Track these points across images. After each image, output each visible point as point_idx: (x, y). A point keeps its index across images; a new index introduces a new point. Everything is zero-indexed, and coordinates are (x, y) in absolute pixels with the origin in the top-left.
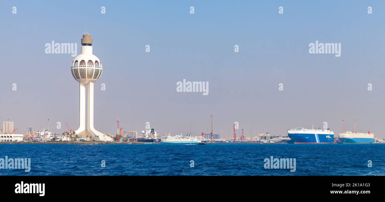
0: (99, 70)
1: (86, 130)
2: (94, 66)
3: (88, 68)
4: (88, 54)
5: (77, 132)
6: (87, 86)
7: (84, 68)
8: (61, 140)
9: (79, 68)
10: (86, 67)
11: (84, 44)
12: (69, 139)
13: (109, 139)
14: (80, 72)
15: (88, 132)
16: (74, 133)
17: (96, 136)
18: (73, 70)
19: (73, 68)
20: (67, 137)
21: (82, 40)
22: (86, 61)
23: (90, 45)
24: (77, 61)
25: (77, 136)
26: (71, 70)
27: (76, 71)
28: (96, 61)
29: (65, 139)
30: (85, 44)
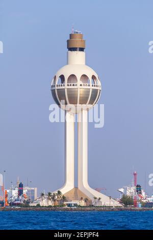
0: (97, 90)
1: (76, 187)
2: (91, 84)
3: (81, 87)
4: (78, 64)
5: (64, 191)
7: (75, 87)
8: (38, 205)
9: (66, 87)
10: (78, 86)
11: (72, 49)
12: (51, 203)
13: (115, 204)
14: (68, 95)
15: (80, 191)
16: (59, 192)
17: (95, 198)
18: (56, 91)
19: (56, 88)
20: (49, 199)
21: (68, 41)
22: (79, 77)
23: (82, 49)
24: (62, 77)
25: (64, 197)
26: (52, 90)
27: (61, 92)
28: (94, 77)
29: (45, 203)
30: (74, 48)
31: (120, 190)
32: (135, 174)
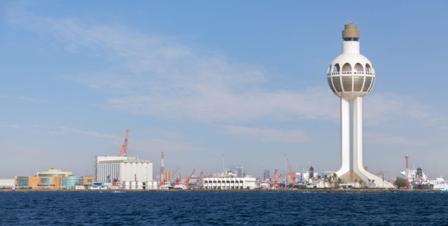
0: (371, 77)
1: (352, 170)
2: (365, 72)
3: (355, 75)
4: (352, 53)
5: (340, 174)
6: (352, 101)
7: (349, 75)
8: (315, 187)
9: (341, 75)
10: (353, 74)
12: (327, 185)
13: (388, 185)
14: (343, 82)
15: (355, 173)
16: (335, 175)
17: (369, 180)
18: (332, 79)
19: (332, 76)
20: (325, 181)
21: (343, 32)
22: (353, 65)
23: (356, 39)
24: (337, 66)
25: (339, 180)
26: (328, 78)
27: (337, 80)
28: (367, 66)
29: (321, 185)
30: (349, 38)
31: (402, 173)
32: (407, 157)
